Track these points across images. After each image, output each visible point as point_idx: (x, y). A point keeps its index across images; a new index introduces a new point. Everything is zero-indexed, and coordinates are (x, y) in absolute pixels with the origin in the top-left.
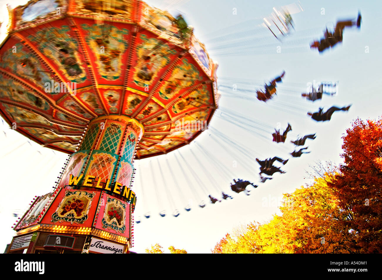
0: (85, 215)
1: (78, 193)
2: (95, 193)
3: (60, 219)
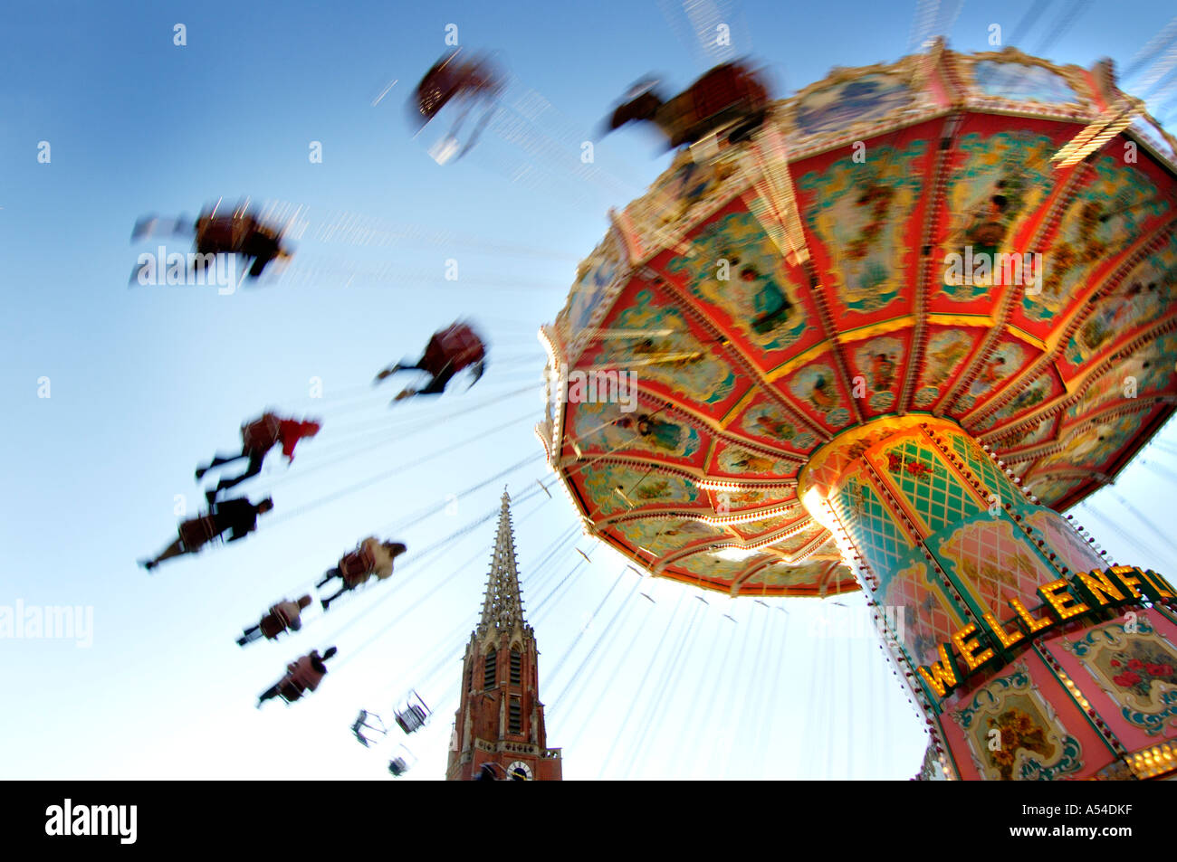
0: (1064, 740)
1: (982, 698)
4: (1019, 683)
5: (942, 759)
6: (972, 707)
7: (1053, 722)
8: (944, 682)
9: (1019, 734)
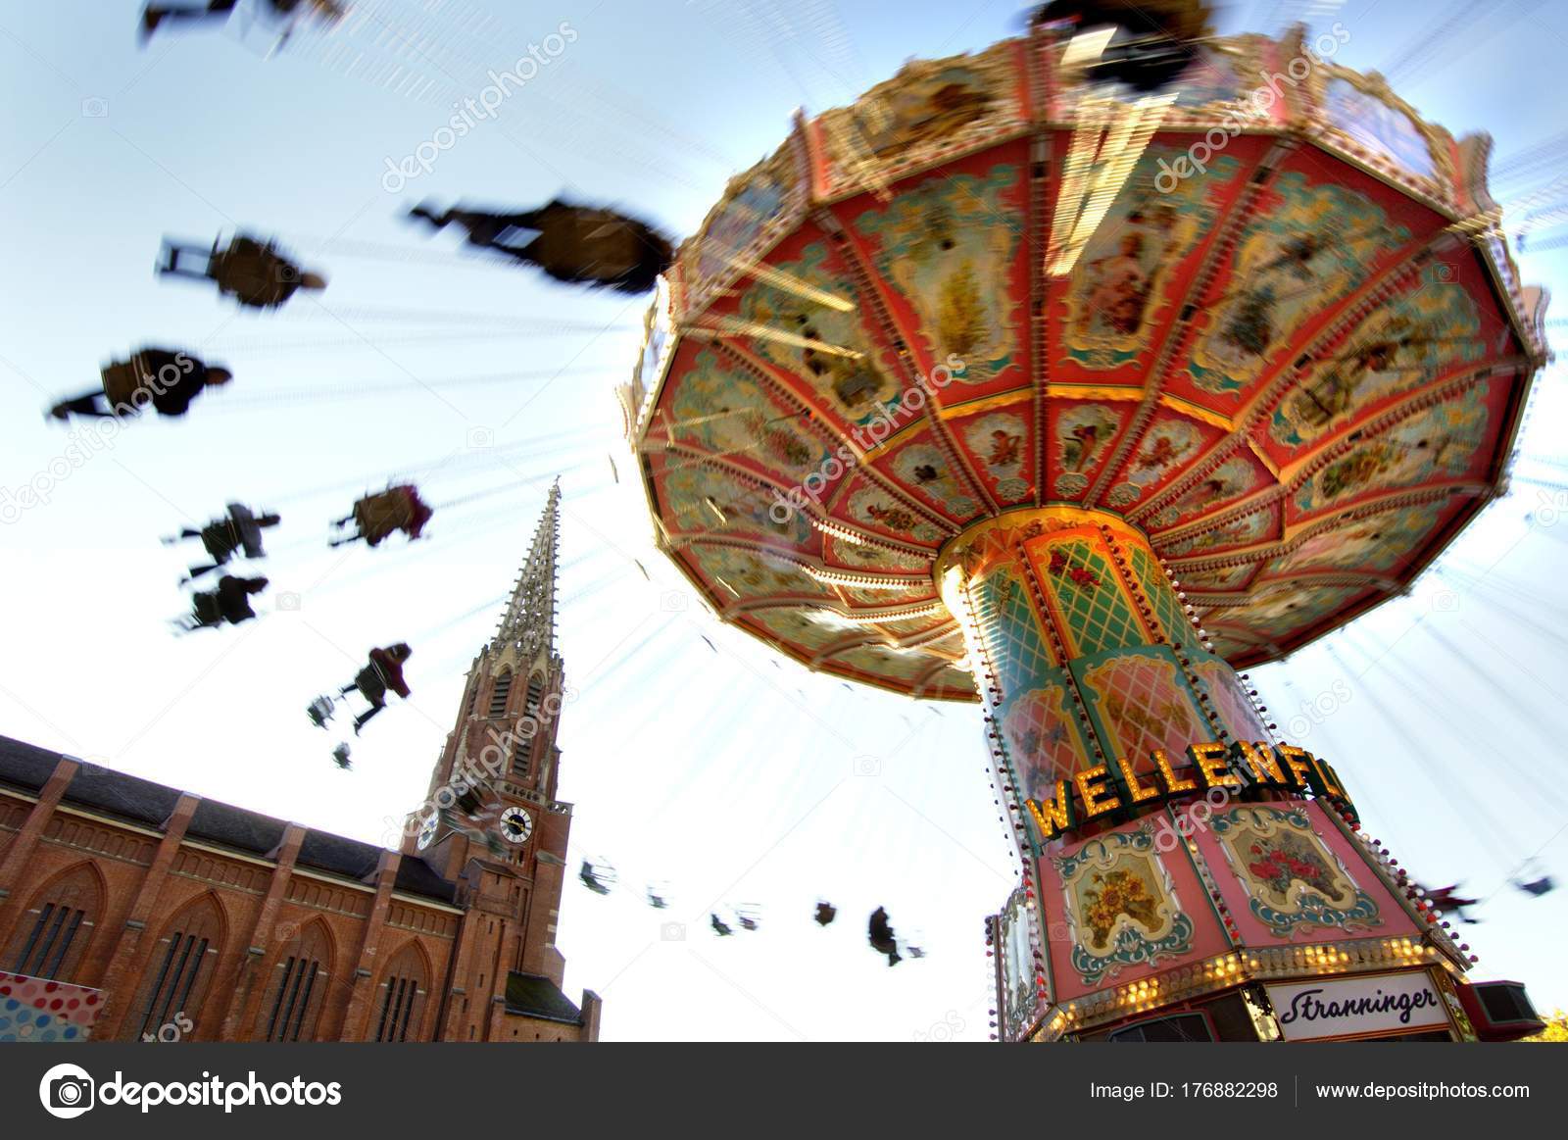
0: (1176, 916)
1: (1093, 850)
2: (1148, 822)
3: (1104, 965)
4: (1140, 843)
5: (1030, 905)
6: (1079, 857)
7: (1169, 895)
8: (1053, 823)
9: (1125, 898)
